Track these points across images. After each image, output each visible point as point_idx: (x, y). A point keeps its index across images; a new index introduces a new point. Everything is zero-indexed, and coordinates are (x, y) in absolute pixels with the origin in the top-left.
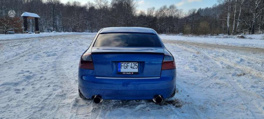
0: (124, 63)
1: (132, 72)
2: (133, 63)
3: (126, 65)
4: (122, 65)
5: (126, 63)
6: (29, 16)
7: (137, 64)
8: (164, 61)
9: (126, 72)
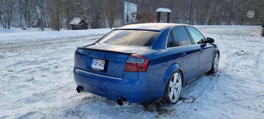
0: (95, 59)
1: (99, 69)
2: (101, 60)
3: (96, 62)
4: (94, 61)
5: (97, 60)
6: (161, 11)
7: (104, 62)
8: (127, 62)
9: (95, 69)
